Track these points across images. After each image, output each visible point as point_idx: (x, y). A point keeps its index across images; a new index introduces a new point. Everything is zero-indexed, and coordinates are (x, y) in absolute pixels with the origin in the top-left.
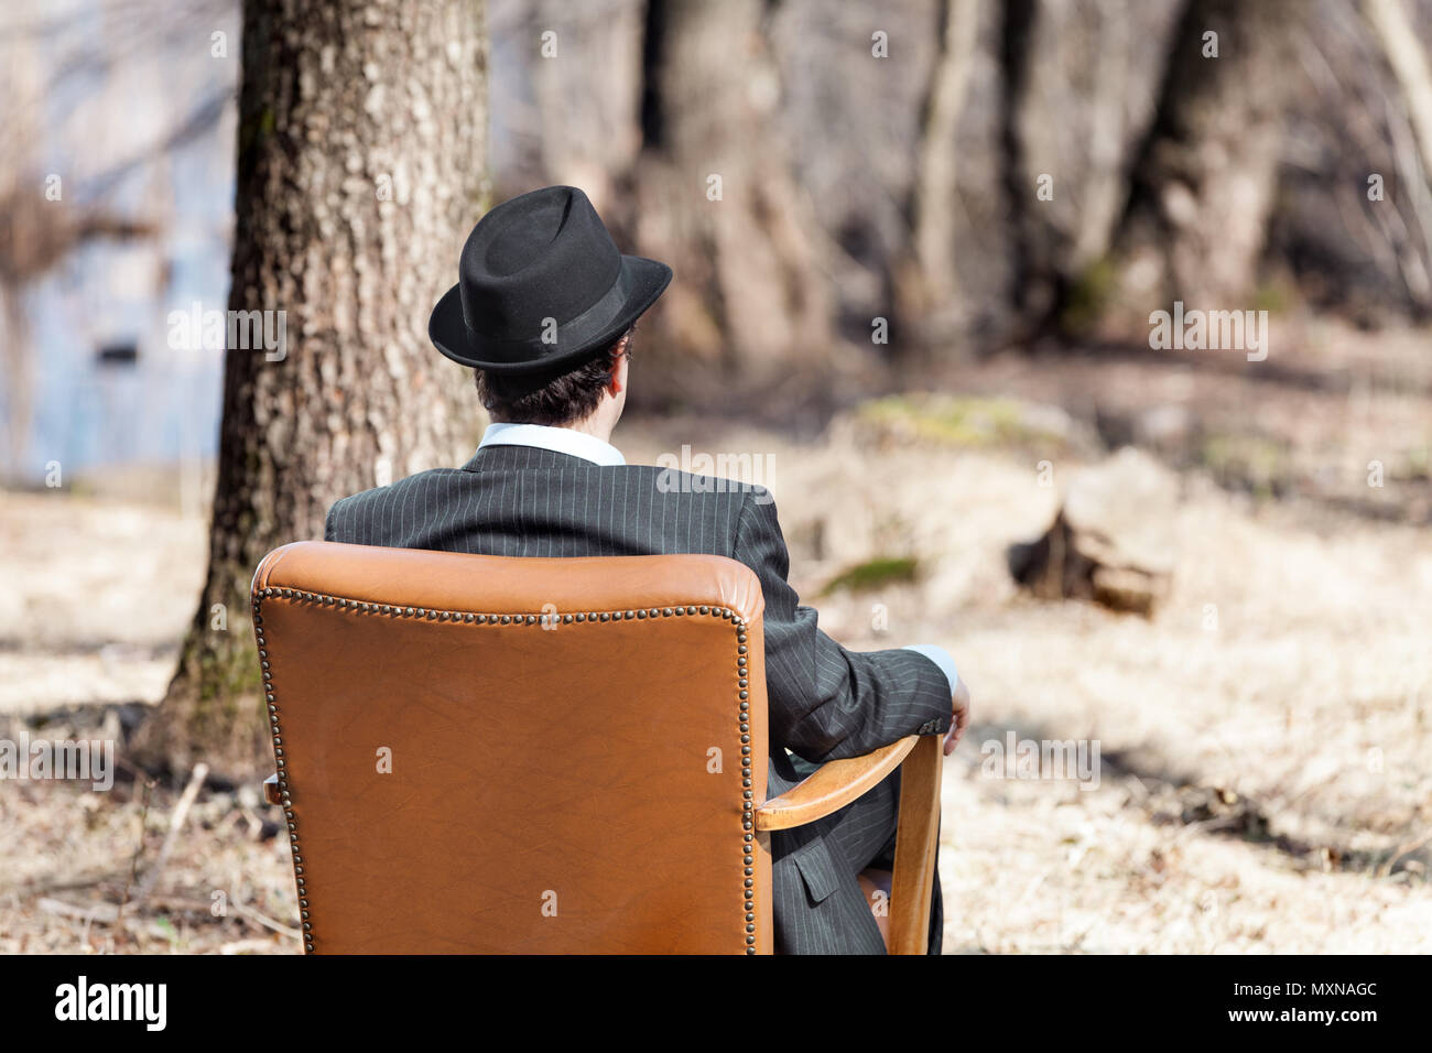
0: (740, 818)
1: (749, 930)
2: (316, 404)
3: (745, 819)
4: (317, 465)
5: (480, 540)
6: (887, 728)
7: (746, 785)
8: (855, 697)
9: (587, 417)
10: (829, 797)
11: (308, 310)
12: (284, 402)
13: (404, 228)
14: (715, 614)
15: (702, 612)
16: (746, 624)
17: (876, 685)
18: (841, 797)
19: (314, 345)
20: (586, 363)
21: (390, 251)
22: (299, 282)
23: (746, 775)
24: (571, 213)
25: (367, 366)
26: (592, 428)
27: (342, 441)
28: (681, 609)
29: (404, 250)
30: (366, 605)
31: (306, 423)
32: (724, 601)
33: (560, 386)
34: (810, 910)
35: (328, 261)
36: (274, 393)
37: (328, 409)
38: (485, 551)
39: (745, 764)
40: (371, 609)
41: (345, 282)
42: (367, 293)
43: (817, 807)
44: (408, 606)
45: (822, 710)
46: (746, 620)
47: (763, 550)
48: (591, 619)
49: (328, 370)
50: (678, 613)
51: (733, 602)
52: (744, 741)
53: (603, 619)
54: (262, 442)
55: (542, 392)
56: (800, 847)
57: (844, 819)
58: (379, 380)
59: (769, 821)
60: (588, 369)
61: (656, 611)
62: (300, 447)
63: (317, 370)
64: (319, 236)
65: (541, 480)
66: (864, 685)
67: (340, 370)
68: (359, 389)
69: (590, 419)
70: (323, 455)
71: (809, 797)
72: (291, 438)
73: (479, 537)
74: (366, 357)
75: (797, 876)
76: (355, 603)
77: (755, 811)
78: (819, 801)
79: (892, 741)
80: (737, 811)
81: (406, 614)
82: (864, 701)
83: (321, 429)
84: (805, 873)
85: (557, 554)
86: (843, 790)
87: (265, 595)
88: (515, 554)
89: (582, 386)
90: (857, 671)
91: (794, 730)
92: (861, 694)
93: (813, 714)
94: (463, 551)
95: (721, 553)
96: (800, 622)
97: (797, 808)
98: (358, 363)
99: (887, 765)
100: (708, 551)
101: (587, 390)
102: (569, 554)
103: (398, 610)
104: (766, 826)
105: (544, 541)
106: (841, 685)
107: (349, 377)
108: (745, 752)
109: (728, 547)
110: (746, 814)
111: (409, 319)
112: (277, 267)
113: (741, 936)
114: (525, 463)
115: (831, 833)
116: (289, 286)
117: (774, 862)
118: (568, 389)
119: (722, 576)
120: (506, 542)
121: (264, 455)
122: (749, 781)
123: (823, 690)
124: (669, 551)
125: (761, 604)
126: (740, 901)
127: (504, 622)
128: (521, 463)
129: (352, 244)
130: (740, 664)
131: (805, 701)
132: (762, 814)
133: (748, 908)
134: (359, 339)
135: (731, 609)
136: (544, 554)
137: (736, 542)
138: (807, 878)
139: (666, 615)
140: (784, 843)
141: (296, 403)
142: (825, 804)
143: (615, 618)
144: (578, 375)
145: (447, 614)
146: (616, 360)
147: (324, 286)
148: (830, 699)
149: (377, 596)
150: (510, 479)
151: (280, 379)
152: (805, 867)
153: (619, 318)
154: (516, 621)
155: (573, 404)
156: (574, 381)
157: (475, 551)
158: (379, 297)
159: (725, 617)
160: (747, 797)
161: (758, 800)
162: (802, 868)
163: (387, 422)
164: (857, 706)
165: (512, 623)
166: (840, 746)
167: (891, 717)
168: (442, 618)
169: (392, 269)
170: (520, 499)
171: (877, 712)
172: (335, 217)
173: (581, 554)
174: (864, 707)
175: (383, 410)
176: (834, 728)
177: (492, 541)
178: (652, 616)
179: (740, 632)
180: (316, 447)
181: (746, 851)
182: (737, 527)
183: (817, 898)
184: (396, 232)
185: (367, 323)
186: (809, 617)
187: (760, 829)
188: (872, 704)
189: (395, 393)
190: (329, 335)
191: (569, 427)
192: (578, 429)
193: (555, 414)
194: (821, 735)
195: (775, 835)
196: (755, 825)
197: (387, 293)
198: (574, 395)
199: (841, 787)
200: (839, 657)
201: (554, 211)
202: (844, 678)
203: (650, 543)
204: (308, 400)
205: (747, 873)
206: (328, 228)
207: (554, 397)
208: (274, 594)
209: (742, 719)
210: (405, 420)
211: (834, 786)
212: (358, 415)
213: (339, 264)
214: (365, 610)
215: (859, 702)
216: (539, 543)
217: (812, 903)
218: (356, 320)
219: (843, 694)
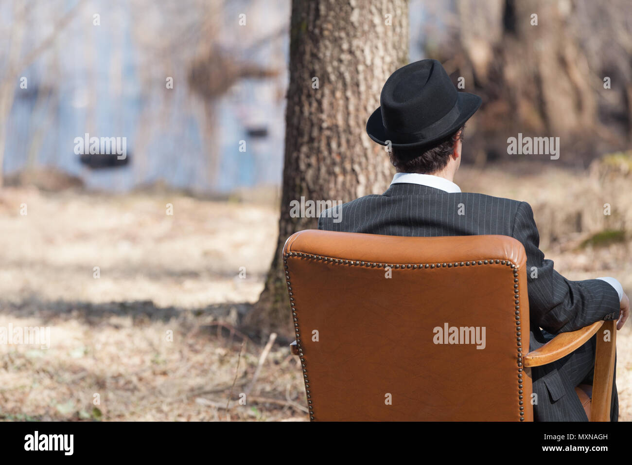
0: (516, 361)
1: (521, 415)
2: (328, 161)
3: (519, 361)
4: (329, 189)
5: (391, 229)
6: (588, 317)
7: (519, 345)
8: (572, 303)
9: (442, 170)
10: (560, 350)
11: (324, 116)
12: (313, 160)
13: (369, 77)
14: (503, 264)
15: (497, 263)
16: (518, 268)
17: (582, 297)
18: (566, 350)
19: (327, 133)
20: (441, 144)
21: (363, 88)
22: (320, 103)
23: (518, 340)
24: (433, 72)
25: (352, 142)
26: (444, 175)
27: (340, 179)
28: (486, 261)
29: (369, 87)
30: (337, 260)
31: (323, 170)
32: (507, 257)
33: (429, 155)
34: (551, 405)
35: (333, 93)
36: (308, 156)
37: (334, 163)
38: (394, 234)
39: (518, 335)
40: (339, 262)
41: (341, 102)
42: (352, 108)
43: (553, 355)
44: (357, 260)
45: (556, 309)
46: (518, 266)
47: (526, 233)
48: (443, 266)
49: (334, 145)
50: (485, 263)
51: (511, 257)
52: (517, 324)
53: (449, 266)
54: (303, 179)
55: (420, 158)
56: (546, 374)
57: (569, 360)
58: (358, 149)
59: (530, 362)
60: (442, 146)
61: (474, 262)
62: (321, 181)
63: (329, 144)
64: (329, 81)
65: (420, 200)
66: (576, 297)
67: (339, 145)
68: (348, 154)
69: (443, 170)
70: (332, 185)
71: (550, 351)
72: (317, 177)
73: (391, 226)
74: (352, 138)
75: (545, 388)
76: (332, 259)
77: (523, 357)
78: (555, 352)
79: (591, 323)
80: (515, 358)
81: (356, 264)
82: (576, 304)
83: (331, 173)
84: (549, 387)
85: (428, 235)
87: (289, 255)
88: (408, 235)
89: (439, 155)
90: (573, 290)
91: (543, 318)
92: (575, 301)
93: (552, 311)
94: (383, 234)
95: (506, 234)
96: (545, 267)
97: (544, 356)
98: (348, 141)
100: (500, 234)
101: (441, 156)
102: (434, 235)
103: (352, 262)
104: (529, 365)
105: (421, 229)
106: (565, 297)
107: (344, 148)
108: (518, 330)
109: (509, 231)
110: (519, 359)
112: (309, 96)
114: (412, 192)
115: (563, 367)
116: (315, 104)
117: (534, 381)
118: (433, 156)
119: (507, 246)
120: (403, 229)
121: (304, 185)
122: (520, 343)
123: (556, 299)
124: (481, 234)
125: (525, 258)
126: (517, 401)
127: (402, 268)
128: (411, 192)
129: (345, 84)
130: (515, 287)
131: (547, 305)
132: (527, 359)
133: (521, 404)
134: (348, 130)
135: (510, 261)
136: (421, 235)
137: (513, 230)
138: (550, 389)
139: (479, 264)
140: (538, 373)
141: (318, 160)
142: (558, 354)
143: (455, 266)
144: (437, 149)
145: (375, 264)
146: (456, 142)
147: (331, 104)
148: (559, 304)
149: (342, 256)
150: (405, 199)
151: (311, 149)
152: (549, 384)
153: (457, 122)
154: (408, 267)
155: (435, 163)
156: (435, 153)
157: (389, 234)
158: (357, 110)
159: (507, 265)
160: (519, 351)
161: (525, 352)
162: (547, 385)
163: (362, 169)
164: (573, 307)
165: (406, 268)
166: (566, 326)
167: (590, 312)
168: (373, 266)
169: (363, 96)
170: (410, 209)
171: (583, 309)
172: (336, 73)
173: (439, 235)
174: (577, 307)
175: (360, 164)
176: (562, 318)
177: (397, 229)
178: (473, 264)
179: (515, 272)
180: (328, 182)
181: (519, 377)
182: (514, 221)
183: (555, 399)
184: (366, 79)
185: (352, 122)
186: (549, 264)
187: (526, 366)
188: (581, 306)
189: (366, 156)
190: (334, 128)
191: (433, 174)
192: (438, 176)
193: (427, 168)
194: (556, 321)
195: (533, 369)
196: (523, 364)
197: (362, 108)
198: (435, 159)
199: (565, 346)
200: (565, 284)
201: (426, 71)
202: (567, 294)
203: (472, 230)
204: (324, 159)
205: (520, 387)
206: (333, 77)
207: (426, 160)
208: (294, 255)
209: (517, 314)
210: (370, 168)
211: (562, 345)
212: (348, 166)
213: (338, 94)
214: (336, 263)
216: (419, 230)
217: (552, 401)
218: (346, 121)
219: (566, 301)
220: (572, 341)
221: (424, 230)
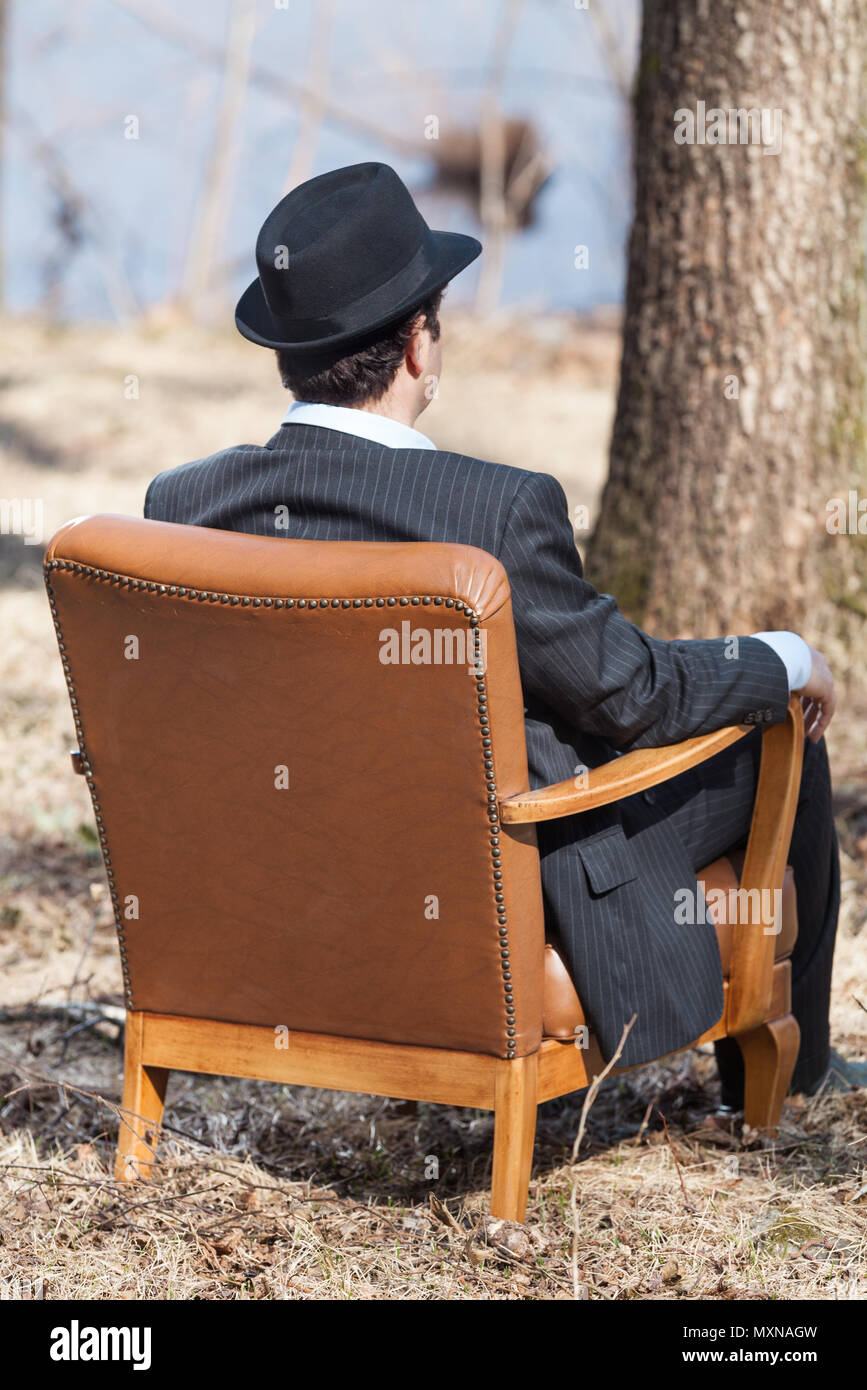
0: (485, 812)
1: (501, 922)
2: (690, 337)
3: (490, 812)
4: (689, 396)
6: (696, 719)
7: (489, 777)
8: (652, 688)
9: (380, 398)
11: (684, 246)
12: (663, 334)
13: (771, 172)
14: (448, 606)
15: (437, 603)
16: (479, 617)
17: (682, 676)
18: (617, 789)
19: (689, 280)
21: (757, 192)
22: (677, 218)
23: (488, 768)
25: (735, 300)
26: (386, 409)
27: (711, 373)
28: (416, 599)
29: (770, 192)
32: (457, 591)
33: (345, 367)
34: (592, 901)
35: (701, 199)
36: (655, 325)
37: (700, 342)
39: (487, 757)
40: (140, 586)
41: (716, 220)
42: (735, 232)
44: (172, 584)
45: (612, 700)
46: (479, 613)
47: (535, 539)
48: (333, 605)
49: (701, 305)
50: (414, 603)
51: (467, 594)
52: (485, 734)
53: (343, 606)
54: (644, 372)
55: (328, 373)
56: (587, 835)
58: (745, 317)
59: (514, 814)
60: (375, 350)
61: (393, 600)
62: (676, 377)
63: (691, 305)
64: (695, 177)
65: (323, 461)
66: (664, 676)
67: (710, 306)
68: (727, 324)
69: (383, 399)
70: (694, 386)
72: (668, 368)
73: (265, 515)
74: (734, 293)
75: (578, 867)
76: (126, 579)
77: (499, 803)
80: (482, 803)
81: (171, 593)
82: (662, 691)
83: (694, 362)
84: (587, 864)
86: (622, 782)
89: (368, 368)
90: (659, 659)
91: (584, 720)
92: (661, 683)
93: (603, 705)
97: (549, 801)
98: (727, 299)
99: (693, 756)
101: (376, 371)
103: (163, 588)
104: (511, 819)
105: (323, 522)
106: (635, 676)
107: (719, 312)
108: (486, 745)
109: (497, 535)
110: (490, 807)
111: (774, 258)
112: (659, 205)
113: (493, 927)
114: (312, 443)
116: (669, 223)
118: (352, 371)
119: (458, 566)
121: (646, 384)
122: (492, 774)
123: (609, 681)
126: (490, 893)
127: (255, 604)
129: (724, 185)
131: (587, 691)
132: (506, 807)
134: (728, 276)
135: (464, 600)
137: (504, 531)
138: (589, 868)
139: (403, 604)
141: (676, 334)
144: (363, 356)
145: (205, 594)
146: (408, 341)
147: (699, 223)
148: (616, 691)
149: (146, 572)
150: (295, 458)
151: (661, 311)
152: (590, 858)
154: (266, 604)
155: (360, 385)
156: (359, 364)
158: (746, 236)
159: (458, 608)
160: (490, 789)
161: (503, 793)
162: (584, 859)
163: (753, 356)
164: (652, 697)
165: (262, 606)
166: (644, 736)
168: (201, 598)
169: (759, 210)
170: (301, 480)
171: (682, 703)
172: (708, 158)
173: (356, 538)
174: (663, 693)
175: (749, 346)
176: (628, 719)
178: (390, 605)
179: (472, 624)
181: (493, 843)
183: (598, 889)
184: (764, 175)
185: (736, 261)
187: (505, 822)
188: (676, 696)
189: (760, 330)
190: (701, 270)
191: (359, 408)
192: (370, 411)
193: (343, 395)
194: (614, 726)
196: (500, 817)
197: (755, 234)
198: (360, 376)
199: (619, 779)
204: (683, 332)
205: (496, 866)
206: (702, 169)
207: (339, 379)
208: (59, 566)
209: (481, 712)
210: (770, 355)
212: (726, 349)
213: (712, 204)
214: (135, 587)
215: (655, 693)
217: (594, 896)
218: (725, 256)
219: (639, 685)
220: (642, 769)
221: (328, 526)
